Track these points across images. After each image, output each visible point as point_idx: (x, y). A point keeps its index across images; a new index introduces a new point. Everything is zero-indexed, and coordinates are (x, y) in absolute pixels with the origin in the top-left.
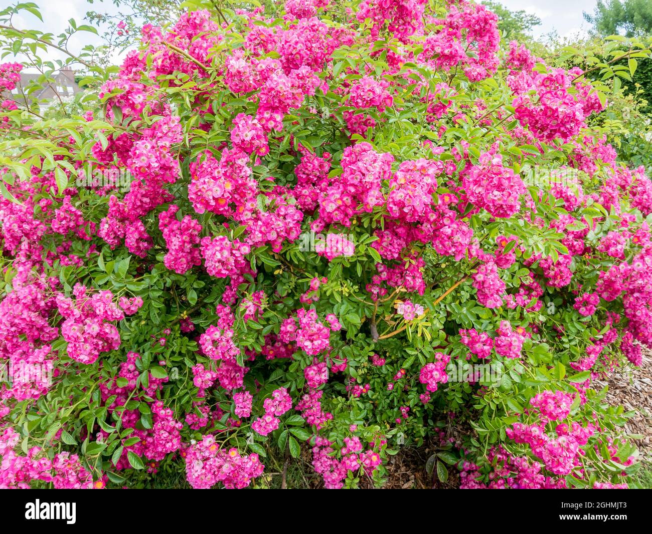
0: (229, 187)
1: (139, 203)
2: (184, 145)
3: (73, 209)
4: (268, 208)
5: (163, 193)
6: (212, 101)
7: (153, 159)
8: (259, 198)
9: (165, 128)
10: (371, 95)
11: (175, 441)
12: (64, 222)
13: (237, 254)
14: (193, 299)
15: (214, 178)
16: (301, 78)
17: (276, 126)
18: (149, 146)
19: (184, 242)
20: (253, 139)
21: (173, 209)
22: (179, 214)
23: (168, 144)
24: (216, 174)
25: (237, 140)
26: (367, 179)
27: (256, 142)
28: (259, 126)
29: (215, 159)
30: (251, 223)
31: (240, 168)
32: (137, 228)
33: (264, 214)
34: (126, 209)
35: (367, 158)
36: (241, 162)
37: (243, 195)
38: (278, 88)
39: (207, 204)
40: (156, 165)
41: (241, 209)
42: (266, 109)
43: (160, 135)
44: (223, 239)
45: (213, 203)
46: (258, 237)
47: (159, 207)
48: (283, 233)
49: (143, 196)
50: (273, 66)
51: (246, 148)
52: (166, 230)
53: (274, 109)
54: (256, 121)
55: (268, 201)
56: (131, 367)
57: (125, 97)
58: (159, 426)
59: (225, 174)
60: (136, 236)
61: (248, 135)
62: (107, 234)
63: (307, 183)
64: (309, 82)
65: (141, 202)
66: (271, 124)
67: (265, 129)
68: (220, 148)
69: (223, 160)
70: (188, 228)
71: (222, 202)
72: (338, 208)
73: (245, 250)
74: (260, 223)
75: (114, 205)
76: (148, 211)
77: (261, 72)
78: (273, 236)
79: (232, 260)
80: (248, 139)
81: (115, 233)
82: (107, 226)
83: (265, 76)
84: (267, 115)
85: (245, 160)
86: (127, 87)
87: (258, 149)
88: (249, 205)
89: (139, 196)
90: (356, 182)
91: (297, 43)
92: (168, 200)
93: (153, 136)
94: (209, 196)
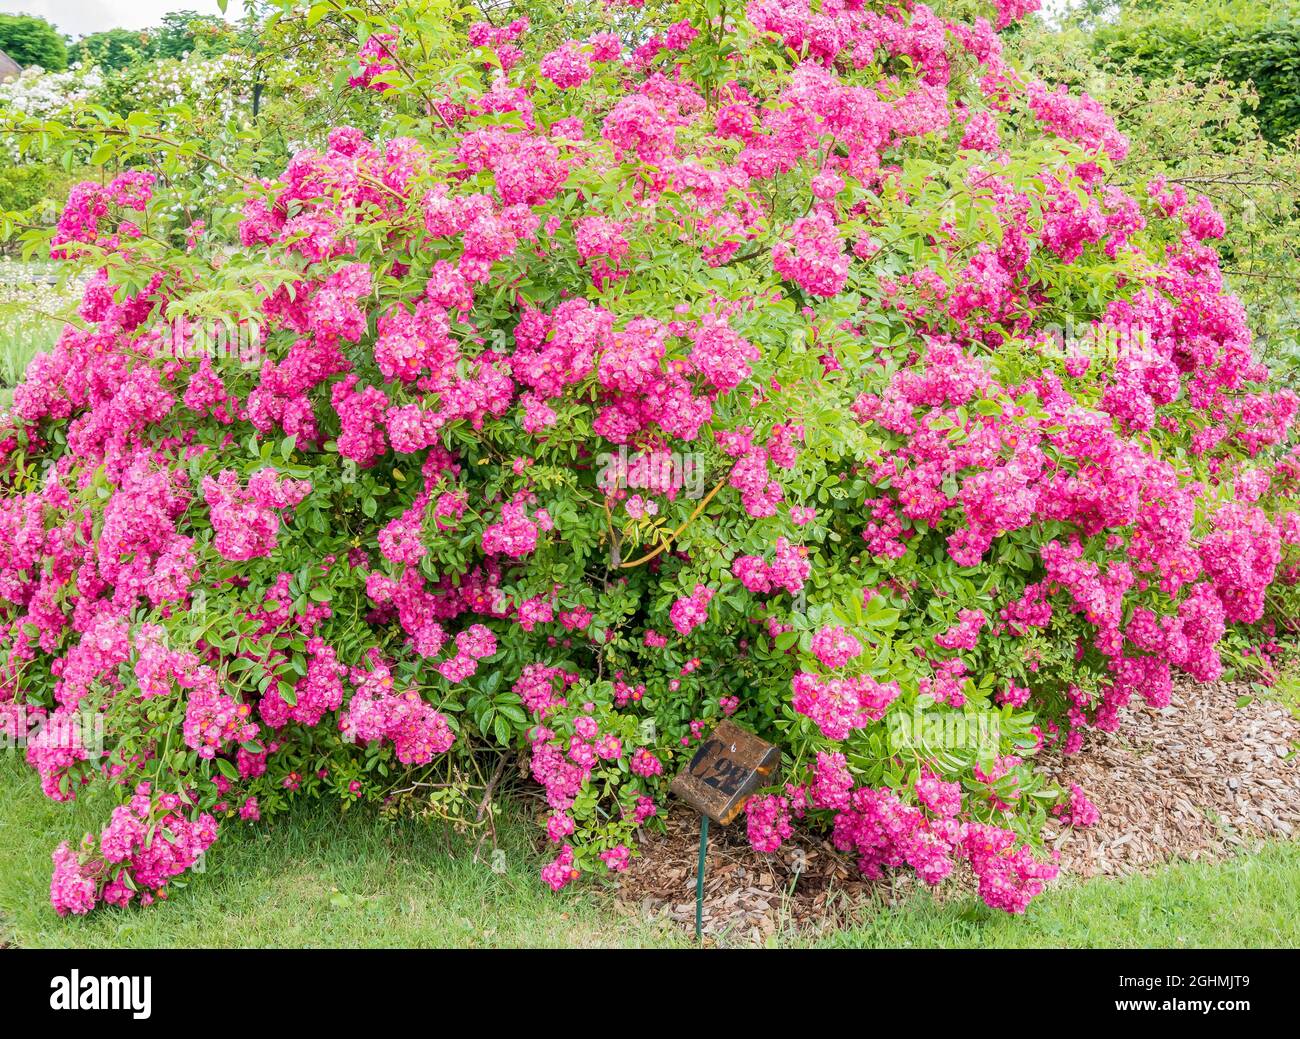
0: (422, 346)
1: (306, 371)
2: (372, 296)
3: (214, 376)
4: (471, 377)
5: (338, 360)
6: (409, 239)
7: (338, 312)
8: (461, 364)
9: (352, 277)
10: (597, 241)
11: (335, 691)
12: (202, 394)
13: (429, 426)
14: (370, 510)
15: (406, 336)
16: (515, 219)
17: (481, 277)
18: (334, 298)
19: (365, 419)
20: (452, 291)
21: (351, 378)
22: (359, 386)
23: (355, 295)
24: (408, 331)
25: (433, 293)
26: (575, 340)
27: (456, 296)
28: (460, 277)
29: (409, 313)
30: (448, 392)
31: (437, 325)
32: (300, 406)
33: (464, 382)
34: (285, 380)
35: (580, 317)
36: (437, 318)
37: (440, 358)
38: (484, 234)
39: (395, 364)
40: (341, 319)
41: (438, 375)
42: (472, 256)
43: (346, 284)
44: (413, 408)
45: (402, 364)
46: (455, 409)
47: (332, 378)
48: (483, 404)
49: (312, 361)
50: (481, 204)
51: (443, 303)
52: (342, 405)
53: (481, 257)
54: (456, 271)
55: (471, 367)
56: (283, 592)
57: (309, 241)
58: (316, 670)
59: (418, 332)
60: (299, 415)
61: (446, 288)
62: (258, 413)
63: (528, 347)
64: (525, 223)
65: (309, 368)
66: (475, 275)
67: (468, 279)
68: (416, 303)
69: (417, 315)
70: (371, 401)
71: (413, 364)
72: (545, 374)
73: (439, 422)
74: (458, 392)
75: (269, 374)
76: (317, 382)
77: (467, 213)
78: (472, 407)
79: (421, 433)
80: (446, 292)
81: (269, 413)
82: (257, 402)
83: (472, 216)
84: (471, 263)
85: (443, 316)
86: (311, 229)
87: (458, 303)
88: (447, 370)
89: (307, 360)
90: (563, 343)
91: (515, 172)
92: (344, 369)
93: (339, 285)
94: (399, 355)
